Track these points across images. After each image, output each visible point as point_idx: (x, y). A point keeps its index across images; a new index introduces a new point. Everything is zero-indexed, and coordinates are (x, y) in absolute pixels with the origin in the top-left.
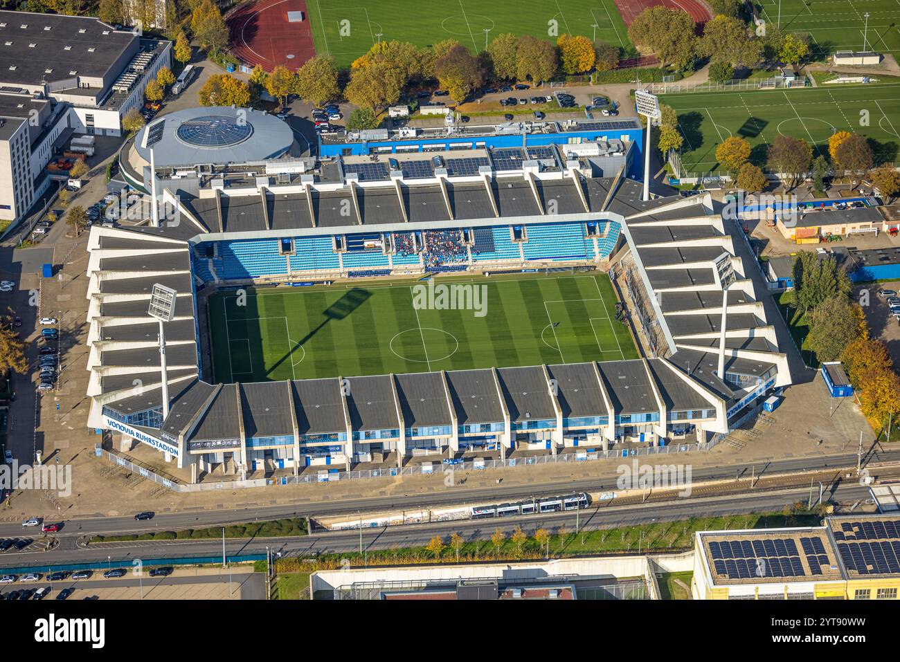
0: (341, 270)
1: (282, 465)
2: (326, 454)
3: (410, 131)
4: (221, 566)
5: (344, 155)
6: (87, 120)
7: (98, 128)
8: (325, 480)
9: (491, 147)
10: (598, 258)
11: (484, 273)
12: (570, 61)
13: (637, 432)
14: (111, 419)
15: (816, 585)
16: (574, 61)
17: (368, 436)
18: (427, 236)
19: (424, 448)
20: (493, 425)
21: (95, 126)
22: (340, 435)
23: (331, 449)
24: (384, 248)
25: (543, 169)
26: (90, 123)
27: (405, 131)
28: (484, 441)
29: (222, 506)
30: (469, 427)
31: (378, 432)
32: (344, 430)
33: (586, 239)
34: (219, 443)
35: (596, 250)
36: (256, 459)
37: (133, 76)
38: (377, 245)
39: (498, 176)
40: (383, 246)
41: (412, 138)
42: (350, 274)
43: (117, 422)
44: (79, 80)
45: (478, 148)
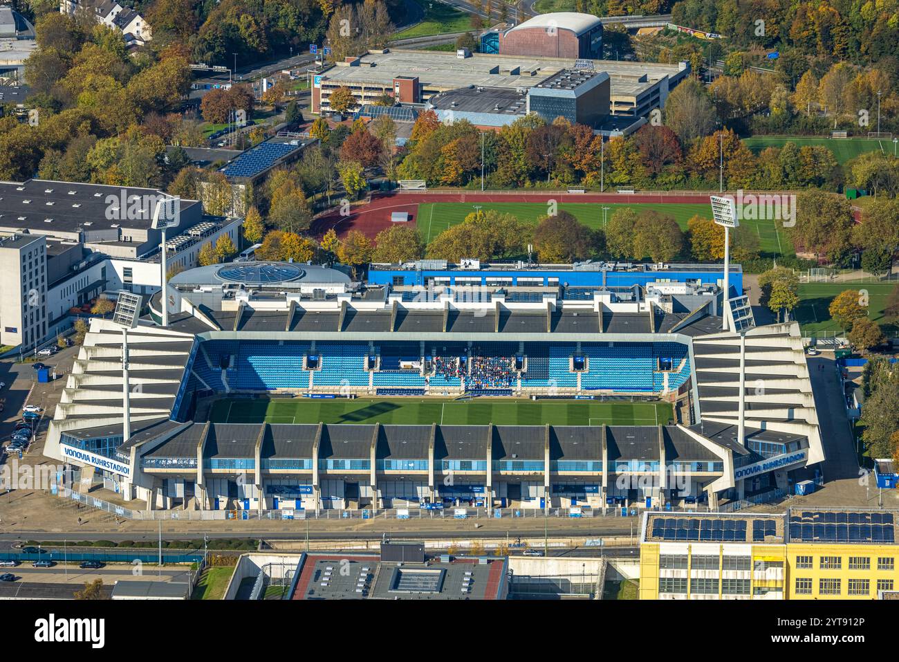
0: (370, 387)
1: (247, 506)
2: (295, 496)
3: (473, 262)
4: (156, 565)
5: (395, 284)
6: (125, 275)
7: (137, 285)
8: (289, 517)
9: (566, 284)
10: (665, 392)
11: (531, 397)
12: (700, 244)
13: (642, 496)
14: (68, 447)
15: (754, 547)
16: (705, 243)
17: (336, 466)
18: (473, 360)
19: (404, 498)
20: (474, 463)
21: (134, 283)
22: (306, 461)
23: (302, 490)
24: (422, 370)
25: (615, 300)
26: (128, 278)
27: (468, 263)
28: (472, 494)
29: (173, 530)
30: (448, 463)
31: (348, 462)
32: (311, 457)
33: (656, 373)
34: (175, 461)
35: (666, 384)
36: (219, 496)
37: (186, 238)
38: (415, 366)
39: (564, 307)
40: (422, 368)
41: (475, 270)
42: (379, 391)
43: (73, 449)
44: (120, 233)
45: (550, 284)
